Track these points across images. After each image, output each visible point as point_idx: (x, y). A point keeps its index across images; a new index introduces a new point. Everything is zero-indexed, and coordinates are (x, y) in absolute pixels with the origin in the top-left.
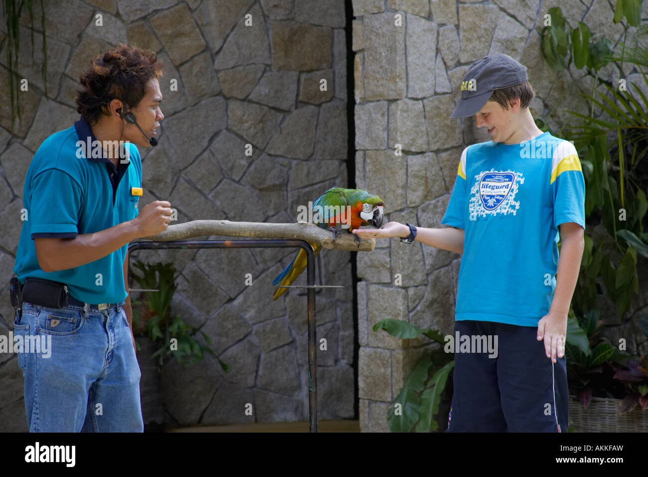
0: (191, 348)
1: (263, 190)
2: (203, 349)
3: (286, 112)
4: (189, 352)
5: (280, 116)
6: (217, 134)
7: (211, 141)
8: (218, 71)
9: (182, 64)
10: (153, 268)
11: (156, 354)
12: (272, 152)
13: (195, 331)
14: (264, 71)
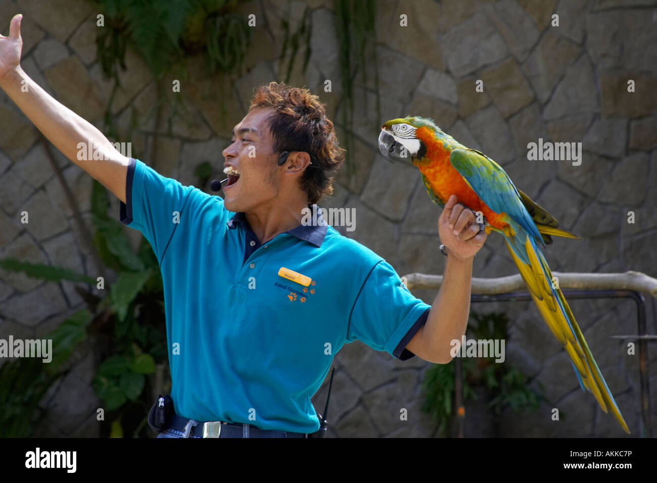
0: (527, 396)
1: (595, 238)
2: (540, 398)
3: (616, 160)
4: (524, 400)
5: (610, 165)
6: (546, 184)
7: (541, 190)
8: (546, 122)
9: (511, 116)
10: (487, 318)
11: (492, 403)
12: (603, 199)
13: (530, 380)
14: (593, 120)
